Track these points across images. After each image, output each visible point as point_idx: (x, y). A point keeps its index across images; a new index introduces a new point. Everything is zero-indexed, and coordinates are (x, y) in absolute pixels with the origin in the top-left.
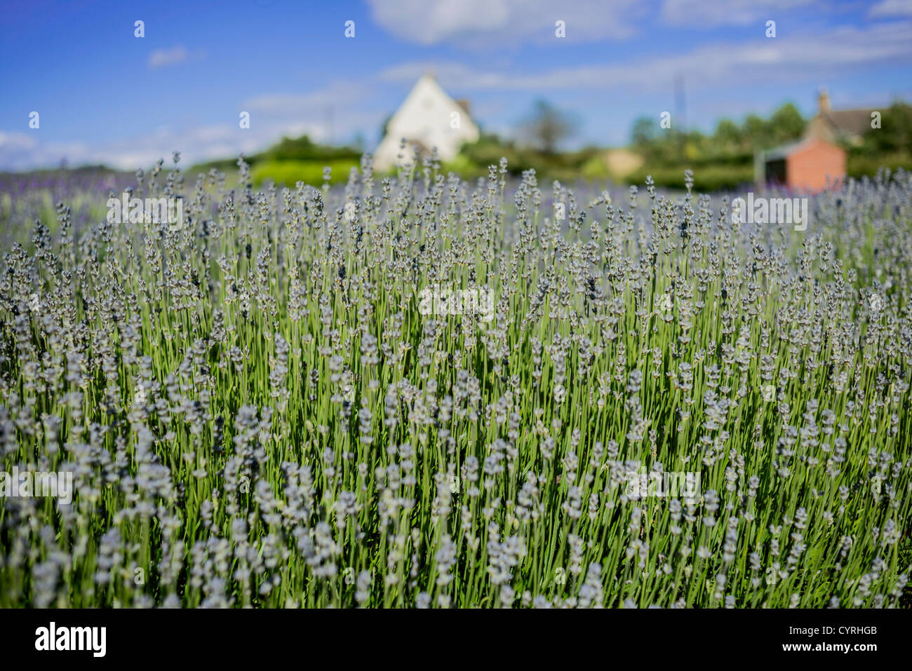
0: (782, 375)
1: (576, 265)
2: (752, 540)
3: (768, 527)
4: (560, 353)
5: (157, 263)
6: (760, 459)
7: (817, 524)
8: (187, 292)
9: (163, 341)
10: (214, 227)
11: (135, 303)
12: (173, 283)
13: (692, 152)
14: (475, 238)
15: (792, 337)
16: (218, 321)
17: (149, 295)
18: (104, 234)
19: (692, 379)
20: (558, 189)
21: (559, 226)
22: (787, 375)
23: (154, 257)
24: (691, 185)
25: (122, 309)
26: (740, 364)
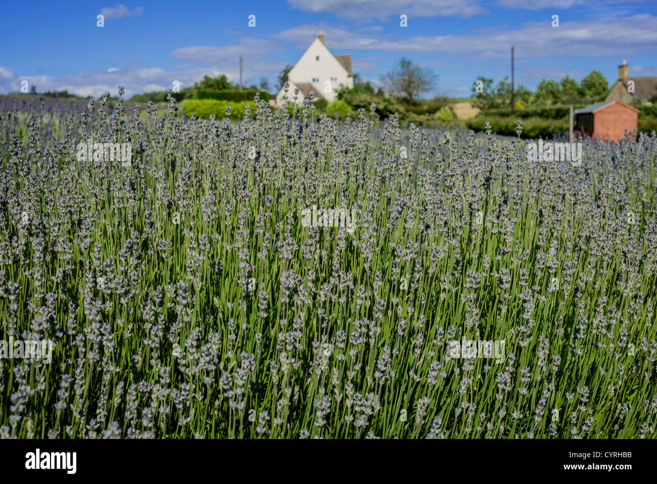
0: (580, 278)
1: (427, 188)
2: (551, 404)
3: (564, 395)
4: (411, 255)
5: (103, 171)
6: (561, 343)
7: (602, 395)
8: (128, 195)
9: (105, 232)
10: (147, 146)
11: (84, 202)
12: (116, 187)
13: (520, 105)
14: (348, 164)
15: (591, 249)
16: (148, 219)
17: (96, 196)
18: (64, 148)
19: (510, 279)
20: (413, 129)
21: (413, 158)
22: (585, 278)
23: (100, 166)
24: (521, 132)
25: (76, 206)
26: (550, 268)
